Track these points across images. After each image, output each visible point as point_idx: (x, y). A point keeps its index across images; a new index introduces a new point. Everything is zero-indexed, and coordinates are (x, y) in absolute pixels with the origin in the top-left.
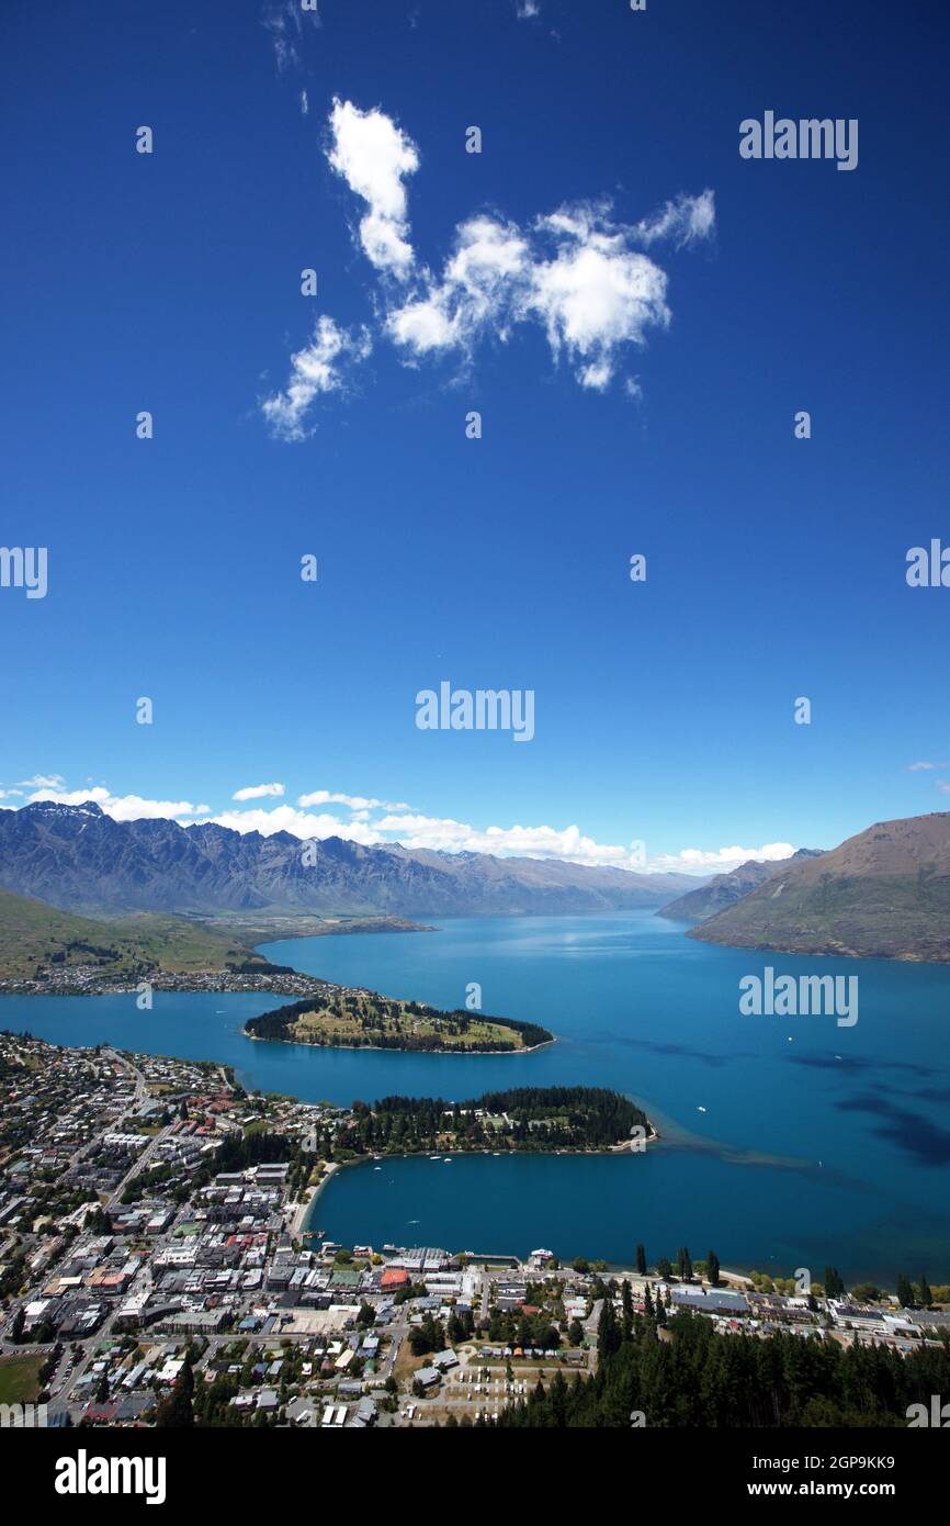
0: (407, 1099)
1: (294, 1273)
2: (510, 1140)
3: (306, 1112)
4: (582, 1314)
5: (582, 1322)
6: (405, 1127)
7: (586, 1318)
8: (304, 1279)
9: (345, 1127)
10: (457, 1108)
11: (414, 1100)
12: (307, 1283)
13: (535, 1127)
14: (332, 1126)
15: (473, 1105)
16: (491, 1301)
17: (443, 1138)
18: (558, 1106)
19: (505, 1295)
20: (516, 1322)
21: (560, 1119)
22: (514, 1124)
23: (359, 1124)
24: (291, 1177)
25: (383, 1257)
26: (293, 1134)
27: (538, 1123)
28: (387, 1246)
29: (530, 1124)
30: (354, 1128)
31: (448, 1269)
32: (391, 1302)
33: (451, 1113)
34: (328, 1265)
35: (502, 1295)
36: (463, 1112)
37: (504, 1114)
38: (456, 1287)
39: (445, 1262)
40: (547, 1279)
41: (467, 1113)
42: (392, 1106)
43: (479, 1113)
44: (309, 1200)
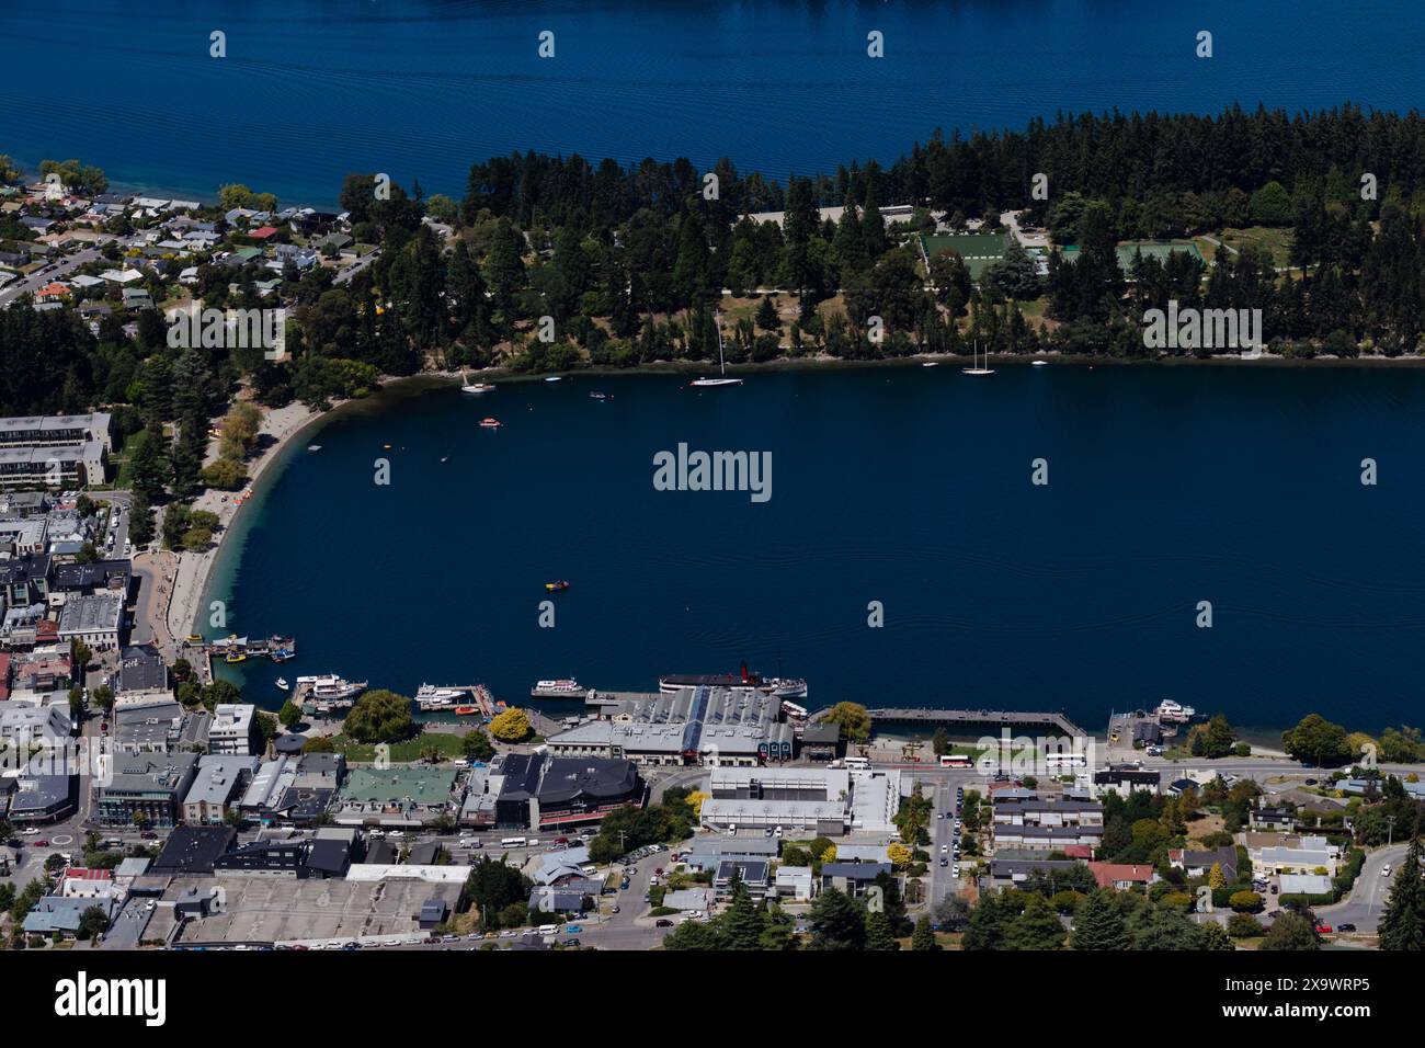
0: (577, 162)
1: (195, 772)
2: (1037, 316)
3: (147, 224)
4: (1320, 886)
5: (1318, 911)
6: (581, 272)
7: (1335, 897)
8: (239, 788)
9: (324, 278)
10: (804, 203)
11: (609, 166)
12: (252, 798)
13: (1145, 267)
14: (269, 275)
15: (876, 187)
16: (970, 848)
17: (747, 306)
18: (1251, 183)
19: (1023, 831)
20: (1068, 910)
21: (1258, 234)
22: (1054, 259)
23: (382, 266)
24: (124, 460)
25: (532, 718)
26: (105, 307)
27: (1160, 252)
28: (545, 687)
29: (1125, 257)
30: (362, 280)
31: (794, 751)
32: (582, 854)
33: (779, 218)
34: (324, 746)
35: (1010, 830)
36: (833, 214)
37: (1009, 218)
38: (832, 810)
39: (782, 734)
40: (1186, 785)
41: (850, 218)
42: (520, 190)
43: (898, 215)
44: (217, 538)
